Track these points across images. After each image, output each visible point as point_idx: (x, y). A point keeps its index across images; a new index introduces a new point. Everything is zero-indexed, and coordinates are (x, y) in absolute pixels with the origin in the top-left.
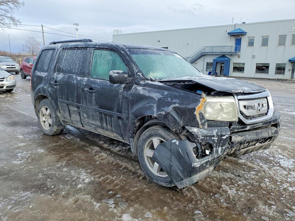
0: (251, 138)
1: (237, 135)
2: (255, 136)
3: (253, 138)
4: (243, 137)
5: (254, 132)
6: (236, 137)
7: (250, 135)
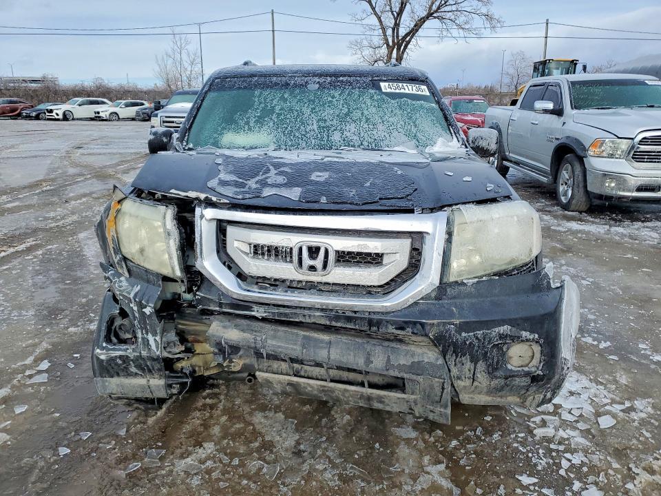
0: (279, 347)
1: (228, 323)
2: (298, 348)
3: (287, 348)
4: (247, 335)
5: (297, 335)
6: (224, 327)
7: (274, 337)
